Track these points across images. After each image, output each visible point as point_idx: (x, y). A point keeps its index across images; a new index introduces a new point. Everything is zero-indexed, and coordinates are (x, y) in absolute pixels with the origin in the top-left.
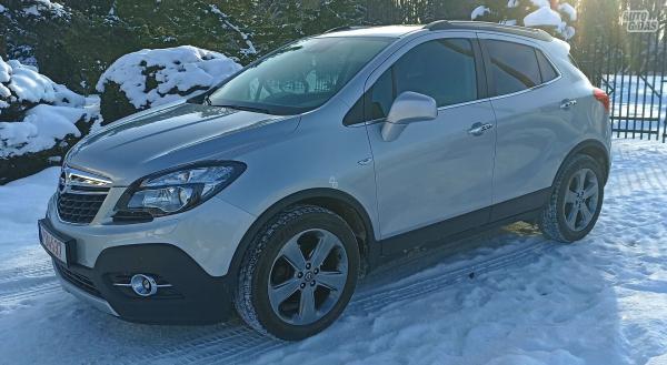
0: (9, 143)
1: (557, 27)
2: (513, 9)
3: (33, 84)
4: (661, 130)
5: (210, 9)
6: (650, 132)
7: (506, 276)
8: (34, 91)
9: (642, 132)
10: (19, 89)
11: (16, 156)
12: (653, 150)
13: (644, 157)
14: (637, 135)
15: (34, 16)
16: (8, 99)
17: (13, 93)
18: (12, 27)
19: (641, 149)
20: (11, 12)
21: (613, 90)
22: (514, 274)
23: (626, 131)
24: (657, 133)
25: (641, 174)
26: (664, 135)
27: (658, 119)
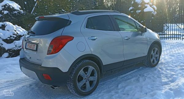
0: (17, 46)
1: (152, 12)
2: (140, 7)
3: (22, 31)
4: (182, 37)
5: (62, 10)
6: (179, 38)
7: (149, 74)
8: (22, 32)
9: (177, 38)
10: (18, 32)
11: (19, 49)
12: (180, 42)
13: (178, 44)
14: (175, 39)
15: (16, 14)
16: (16, 35)
17: (17, 33)
18: (10, 17)
19: (177, 43)
20: (10, 13)
21: (168, 28)
22: (151, 74)
23: (172, 38)
24: (181, 38)
25: (178, 49)
26: (183, 39)
27: (181, 35)
